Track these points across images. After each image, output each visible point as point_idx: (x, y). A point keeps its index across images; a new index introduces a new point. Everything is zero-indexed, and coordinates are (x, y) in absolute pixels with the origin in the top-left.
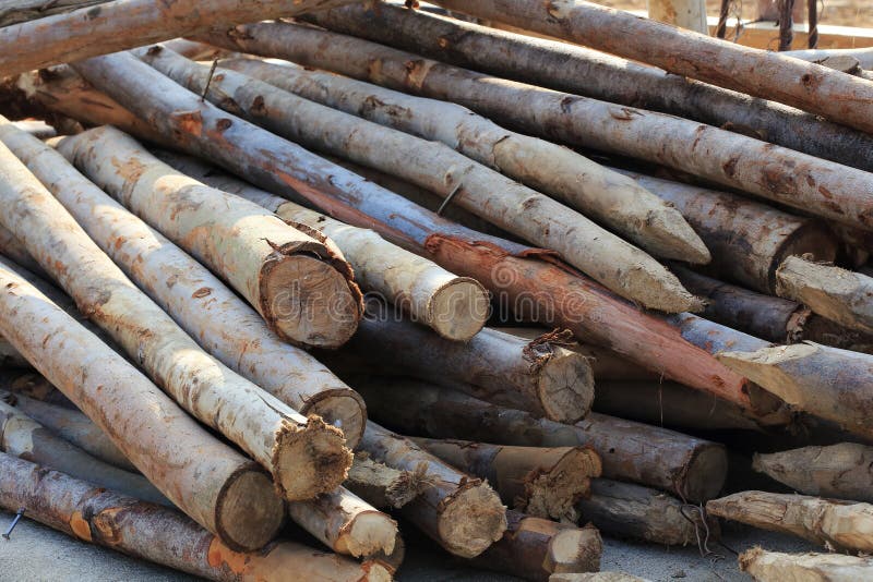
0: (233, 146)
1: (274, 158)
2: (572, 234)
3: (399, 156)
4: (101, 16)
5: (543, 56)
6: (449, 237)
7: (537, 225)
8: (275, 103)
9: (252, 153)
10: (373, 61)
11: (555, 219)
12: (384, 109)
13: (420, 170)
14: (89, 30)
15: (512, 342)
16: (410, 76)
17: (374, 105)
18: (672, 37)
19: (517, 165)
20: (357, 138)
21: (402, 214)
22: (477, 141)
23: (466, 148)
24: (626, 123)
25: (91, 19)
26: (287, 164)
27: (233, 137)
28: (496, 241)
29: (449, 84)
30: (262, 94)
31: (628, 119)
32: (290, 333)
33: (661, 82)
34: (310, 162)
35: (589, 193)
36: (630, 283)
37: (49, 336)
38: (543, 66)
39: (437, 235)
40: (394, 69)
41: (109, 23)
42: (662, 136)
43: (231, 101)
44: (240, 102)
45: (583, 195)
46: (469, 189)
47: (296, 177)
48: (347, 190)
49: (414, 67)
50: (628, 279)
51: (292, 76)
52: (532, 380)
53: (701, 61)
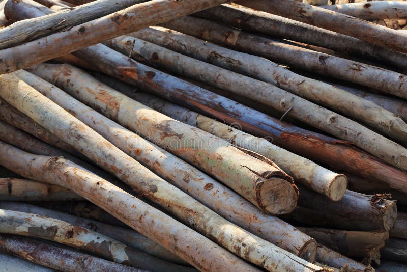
0: (159, 86)
1: (186, 94)
2: (360, 135)
3: (250, 90)
4: (86, 31)
5: (293, 28)
6: (293, 134)
7: (340, 130)
8: (165, 57)
9: (172, 90)
10: (204, 30)
11: (349, 127)
12: (223, 59)
13: (264, 98)
14: (82, 39)
15: (360, 198)
16: (228, 39)
17: (216, 56)
18: (370, 29)
19: (313, 96)
20: (221, 79)
21: (264, 122)
22: (287, 82)
23: (281, 85)
24: (358, 72)
25: (82, 34)
26: (194, 96)
27: (158, 82)
28: (317, 135)
29: (252, 45)
30: (156, 52)
31: (360, 70)
32: (271, 211)
33: (358, 43)
34: (206, 95)
35: (357, 111)
36: (400, 162)
37: (142, 216)
38: (294, 33)
39: (286, 133)
40: (216, 35)
41: (91, 35)
42: (381, 80)
43: (140, 55)
44: (144, 55)
45: (353, 112)
46: (295, 109)
47: (200, 103)
48: (231, 110)
49: (229, 35)
50: (399, 161)
51: (160, 37)
52: (380, 219)
53: (388, 41)
